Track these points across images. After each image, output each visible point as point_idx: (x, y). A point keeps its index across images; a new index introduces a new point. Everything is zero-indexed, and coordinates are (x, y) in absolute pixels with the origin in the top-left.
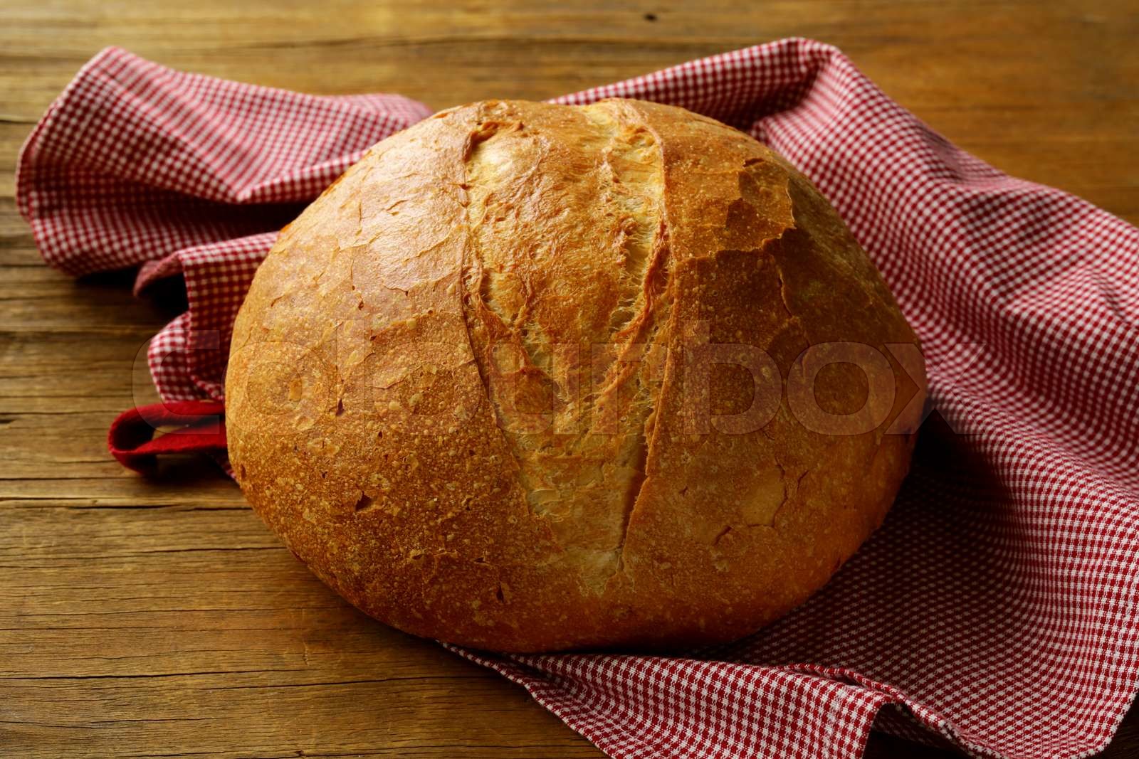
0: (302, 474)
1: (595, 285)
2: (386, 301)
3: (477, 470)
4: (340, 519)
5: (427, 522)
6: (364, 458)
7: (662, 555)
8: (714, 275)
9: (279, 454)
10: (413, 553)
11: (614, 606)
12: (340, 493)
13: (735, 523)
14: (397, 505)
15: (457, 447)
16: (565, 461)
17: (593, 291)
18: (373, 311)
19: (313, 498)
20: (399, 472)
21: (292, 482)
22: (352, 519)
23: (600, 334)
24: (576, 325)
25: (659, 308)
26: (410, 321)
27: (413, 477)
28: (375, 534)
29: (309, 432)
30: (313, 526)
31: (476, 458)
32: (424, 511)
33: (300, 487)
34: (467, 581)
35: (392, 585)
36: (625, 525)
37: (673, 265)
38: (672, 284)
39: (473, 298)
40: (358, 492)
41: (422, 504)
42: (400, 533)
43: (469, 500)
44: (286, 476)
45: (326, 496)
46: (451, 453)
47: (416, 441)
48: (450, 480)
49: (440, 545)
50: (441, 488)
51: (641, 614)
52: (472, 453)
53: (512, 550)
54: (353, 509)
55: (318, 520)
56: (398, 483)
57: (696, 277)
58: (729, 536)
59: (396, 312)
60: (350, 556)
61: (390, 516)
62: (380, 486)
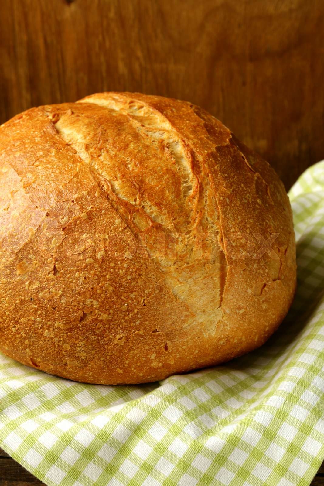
0: (39, 312)
1: (167, 176)
2: (62, 209)
3: (145, 283)
4: (70, 330)
5: (124, 318)
6: (79, 293)
7: (240, 306)
8: (219, 159)
9: (19, 306)
10: (118, 337)
11: (220, 339)
12: (68, 316)
13: (267, 281)
14: (105, 313)
15: (131, 274)
16: (187, 267)
17: (168, 179)
18: (56, 216)
19: (49, 323)
20: (102, 295)
21: (33, 318)
22: (78, 328)
23: (180, 199)
24: (167, 198)
25: (203, 180)
26: (83, 215)
27: (111, 296)
28: (94, 332)
29: (38, 288)
30: (52, 338)
31: (143, 277)
32: (121, 313)
33: (39, 320)
34: (149, 344)
35: (106, 358)
36: (221, 294)
37: (200, 158)
38: (204, 167)
39: (111, 195)
40: (80, 312)
41: (119, 309)
42: (108, 328)
43: (144, 300)
44: (28, 316)
45: (59, 320)
46: (129, 278)
47: (108, 276)
48: (132, 293)
49: (133, 329)
50: (128, 297)
51: (232, 340)
52: (140, 275)
53: (170, 322)
54: (78, 322)
55: (55, 334)
56: (103, 302)
57: (213, 161)
58: (266, 289)
59: (71, 212)
60: (79, 349)
61: (102, 320)
62: (92, 305)
